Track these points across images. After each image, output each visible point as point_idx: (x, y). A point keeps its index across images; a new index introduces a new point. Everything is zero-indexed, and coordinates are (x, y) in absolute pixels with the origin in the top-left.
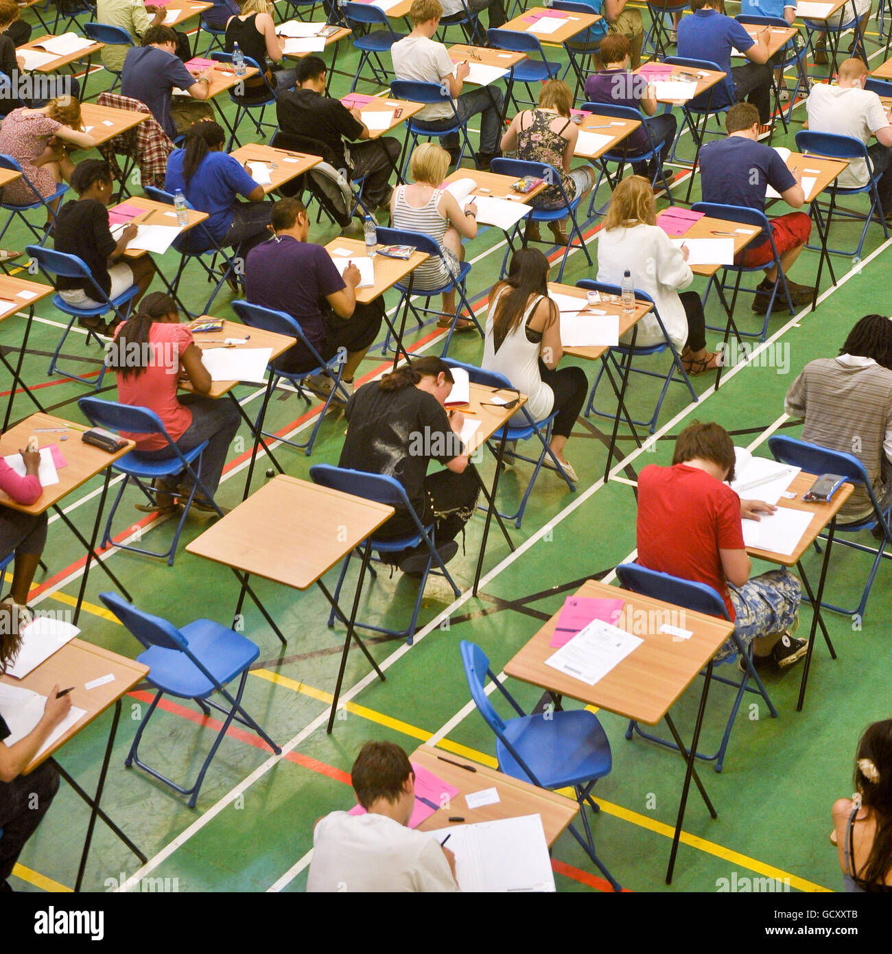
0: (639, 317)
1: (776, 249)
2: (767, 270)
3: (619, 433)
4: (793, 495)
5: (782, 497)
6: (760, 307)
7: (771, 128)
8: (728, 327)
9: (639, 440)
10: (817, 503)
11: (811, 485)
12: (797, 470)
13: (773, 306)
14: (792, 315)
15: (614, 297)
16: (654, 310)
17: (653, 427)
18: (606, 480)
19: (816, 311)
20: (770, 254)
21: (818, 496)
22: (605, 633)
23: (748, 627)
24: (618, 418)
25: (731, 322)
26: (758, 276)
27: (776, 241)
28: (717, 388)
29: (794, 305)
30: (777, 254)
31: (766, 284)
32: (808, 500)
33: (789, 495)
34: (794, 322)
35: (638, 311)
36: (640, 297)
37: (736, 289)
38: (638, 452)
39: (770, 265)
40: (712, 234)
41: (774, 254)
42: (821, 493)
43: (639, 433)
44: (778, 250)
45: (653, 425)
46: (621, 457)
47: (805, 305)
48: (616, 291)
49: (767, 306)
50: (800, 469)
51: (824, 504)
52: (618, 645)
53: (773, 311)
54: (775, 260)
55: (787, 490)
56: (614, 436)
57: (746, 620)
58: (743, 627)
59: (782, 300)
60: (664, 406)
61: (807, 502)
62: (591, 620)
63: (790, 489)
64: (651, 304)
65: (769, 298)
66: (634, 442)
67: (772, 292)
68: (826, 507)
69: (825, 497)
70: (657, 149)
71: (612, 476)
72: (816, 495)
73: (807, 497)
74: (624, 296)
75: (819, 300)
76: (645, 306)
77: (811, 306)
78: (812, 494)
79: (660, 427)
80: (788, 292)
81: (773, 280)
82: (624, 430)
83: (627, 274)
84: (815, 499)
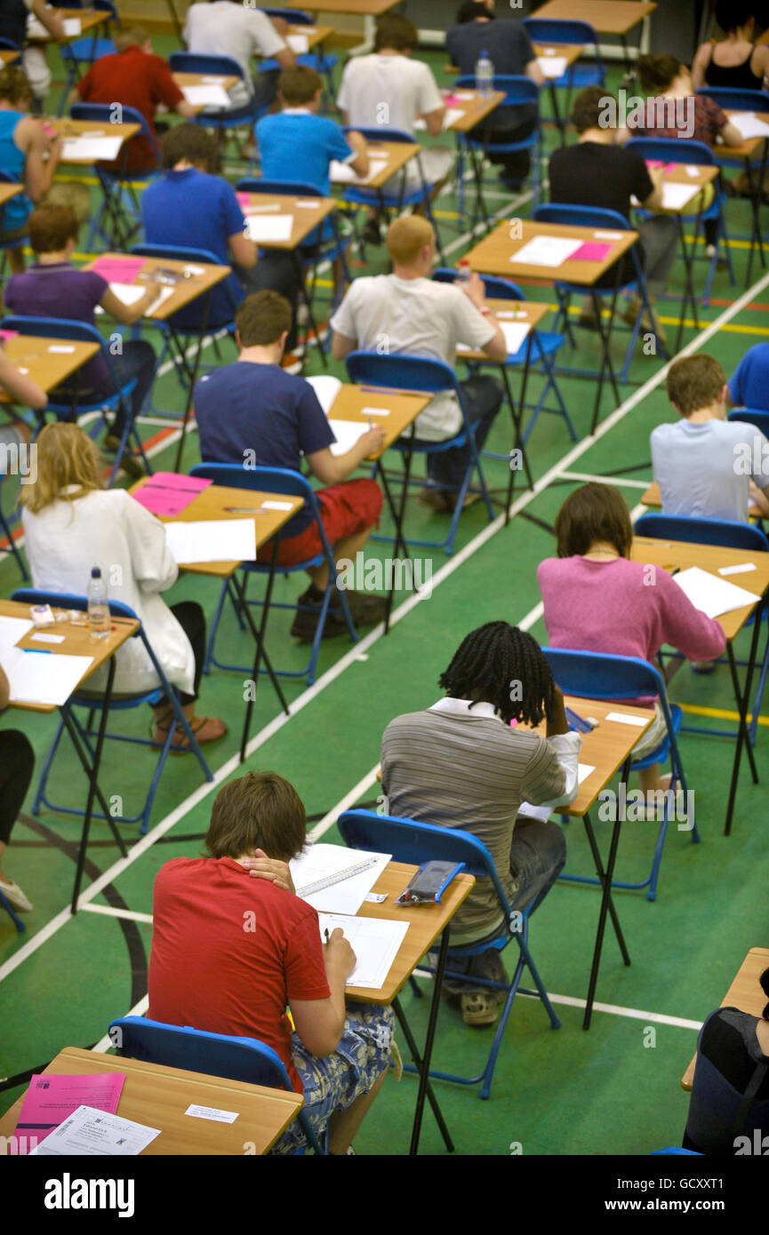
0: (116, 643)
1: (326, 536)
2: (312, 572)
3: (92, 837)
4: (382, 897)
5: (365, 902)
6: (303, 631)
7: (301, 359)
8: (257, 664)
9: (123, 846)
10: (420, 906)
11: (408, 881)
12: (385, 859)
13: (326, 628)
14: (353, 642)
15: (74, 614)
16: (139, 633)
17: (145, 824)
18: (74, 911)
19: (391, 634)
20: (318, 545)
21: (422, 895)
22: (98, 1125)
23: (322, 1102)
24: (88, 814)
25: (260, 653)
26: (300, 581)
27: (324, 523)
28: (242, 759)
29: (357, 626)
30: (327, 543)
31: (313, 595)
32: (405, 903)
33: (374, 898)
34: (358, 654)
35: (115, 634)
36: (118, 611)
37: (267, 604)
38: (121, 866)
39: (318, 561)
40: (226, 513)
41: (323, 543)
42: (425, 889)
43: (125, 835)
44: (330, 536)
45: (145, 821)
46: (95, 874)
47: (372, 625)
48: (80, 605)
49: (314, 628)
50: (390, 856)
51: (430, 907)
52: (121, 1142)
53: (325, 636)
54: (325, 552)
55: (372, 891)
56: (84, 843)
57: (319, 1092)
58: (316, 1104)
59: (338, 617)
60: (159, 791)
61: (405, 907)
62: (74, 1107)
63: (376, 888)
64: (135, 622)
65: (317, 615)
66: (116, 850)
67: (321, 607)
68: (434, 912)
69: (431, 896)
70: (126, 391)
71: (84, 903)
72: (418, 893)
73: (403, 899)
74: (92, 610)
75: (396, 616)
76: (126, 627)
77: (380, 629)
78: (411, 893)
79: (156, 823)
80: (346, 605)
81: (323, 586)
82: (99, 832)
83: (96, 574)
84: (416, 900)
